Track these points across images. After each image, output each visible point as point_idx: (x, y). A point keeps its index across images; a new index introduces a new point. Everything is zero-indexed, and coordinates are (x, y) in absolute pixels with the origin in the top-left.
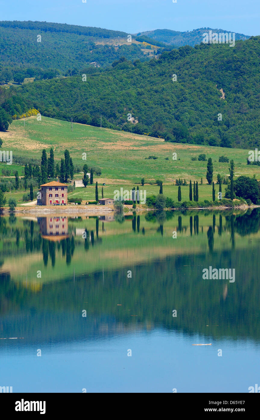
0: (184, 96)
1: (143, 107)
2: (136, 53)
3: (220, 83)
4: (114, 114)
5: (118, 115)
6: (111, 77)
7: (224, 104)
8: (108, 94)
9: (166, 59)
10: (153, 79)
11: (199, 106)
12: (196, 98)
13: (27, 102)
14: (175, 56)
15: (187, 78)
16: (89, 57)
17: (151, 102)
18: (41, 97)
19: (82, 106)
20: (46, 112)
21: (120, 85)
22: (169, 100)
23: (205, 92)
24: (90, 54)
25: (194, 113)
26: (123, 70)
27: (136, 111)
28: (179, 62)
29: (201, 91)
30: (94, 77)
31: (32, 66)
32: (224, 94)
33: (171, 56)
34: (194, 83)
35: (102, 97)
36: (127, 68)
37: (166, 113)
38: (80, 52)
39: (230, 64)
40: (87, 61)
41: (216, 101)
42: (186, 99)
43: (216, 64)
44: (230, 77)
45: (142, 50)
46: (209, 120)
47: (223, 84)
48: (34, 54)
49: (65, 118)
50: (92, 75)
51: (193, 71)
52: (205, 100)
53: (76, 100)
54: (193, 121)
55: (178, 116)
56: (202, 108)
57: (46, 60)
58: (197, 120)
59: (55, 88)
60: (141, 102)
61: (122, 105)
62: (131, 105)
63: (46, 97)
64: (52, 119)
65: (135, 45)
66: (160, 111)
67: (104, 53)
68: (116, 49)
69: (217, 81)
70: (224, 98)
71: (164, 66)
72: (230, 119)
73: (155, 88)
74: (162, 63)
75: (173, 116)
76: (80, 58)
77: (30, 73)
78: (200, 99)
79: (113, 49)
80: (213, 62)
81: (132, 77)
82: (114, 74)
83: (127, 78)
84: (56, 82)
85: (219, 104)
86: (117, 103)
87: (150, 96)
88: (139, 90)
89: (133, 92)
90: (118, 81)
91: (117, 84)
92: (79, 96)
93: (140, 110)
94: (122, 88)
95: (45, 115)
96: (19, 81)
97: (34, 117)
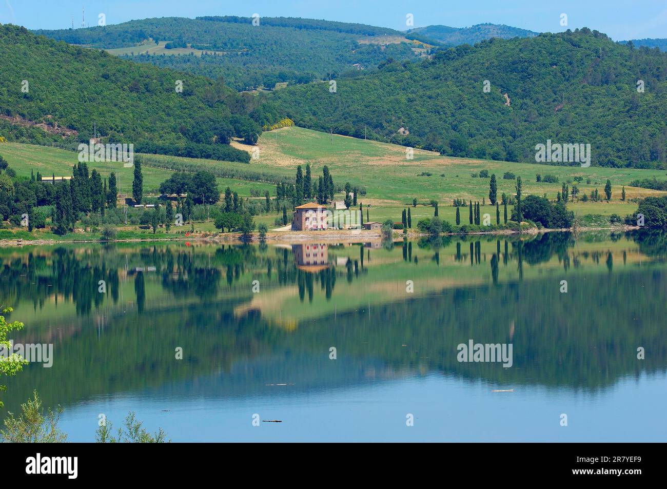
0: (463, 102)
1: (414, 115)
2: (405, 53)
3: (504, 88)
4: (381, 124)
5: (385, 124)
6: (377, 82)
7: (509, 111)
8: (374, 101)
9: (441, 60)
10: (426, 83)
11: (480, 114)
12: (476, 105)
13: (278, 111)
14: (452, 56)
15: (465, 81)
16: (352, 59)
17: (423, 110)
18: (295, 105)
19: (343, 115)
20: (301, 122)
21: (387, 90)
22: (444, 107)
23: (487, 98)
24: (353, 54)
25: (474, 122)
26: (391, 73)
27: (406, 120)
28: (457, 63)
29: (482, 97)
30: (357, 81)
31: (285, 69)
32: (509, 101)
33: (446, 56)
34: (474, 88)
35: (367, 104)
36: (396, 70)
37: (441, 122)
38: (340, 53)
39: (516, 65)
40: (349, 62)
41: (500, 107)
42: (464, 106)
43: (500, 65)
44: (516, 80)
45: (413, 49)
46: (491, 130)
47: (507, 89)
48: (287, 55)
49: (324, 129)
50: (355, 79)
51: (472, 73)
52: (487, 107)
53: (337, 108)
54: (473, 131)
55: (456, 126)
56: (484, 116)
57: (301, 62)
58: (478, 130)
59: (312, 94)
60: (412, 110)
61: (389, 113)
62: (400, 115)
63: (302, 105)
64: (308, 130)
65: (405, 43)
66: (435, 120)
67: (368, 53)
68: (383, 48)
69: (501, 85)
70: (509, 105)
71: (438, 67)
72: (516, 129)
73: (428, 93)
74: (436, 64)
75: (450, 126)
76: (341, 59)
77: (282, 78)
78: (481, 106)
79: (379, 48)
80: (496, 63)
81: (401, 81)
82: (381, 78)
83: (396, 82)
84: (313, 87)
85: (503, 112)
86: (384, 111)
87: (422, 103)
88: (410, 96)
89: (403, 98)
90: (385, 85)
91: (383, 89)
92: (340, 103)
93: (411, 119)
94: (389, 94)
95: (300, 126)
96: (270, 86)
97: (287, 128)
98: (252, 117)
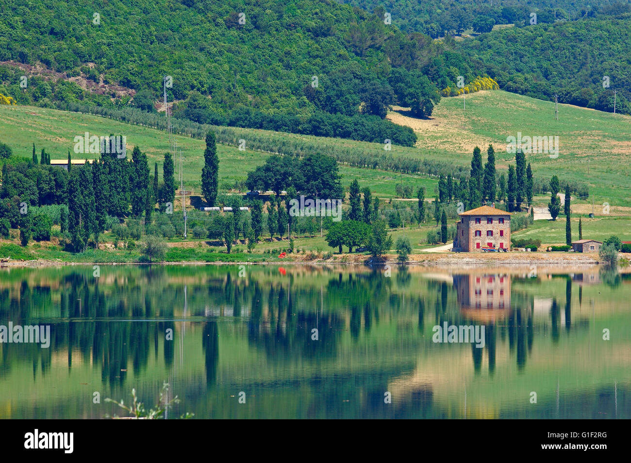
18: (515, 59)
19: (591, 75)
20: (510, 83)
30: (620, 21)
31: (515, 3)
49: (547, 95)
53: (583, 65)
59: (543, 41)
63: (525, 59)
64: (521, 96)
77: (508, 17)
92: (589, 56)
95: (508, 89)
96: (483, 29)
97: (484, 92)
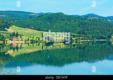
1: (34, 25)
3: (48, 21)
5: (30, 26)
10: (36, 20)
14: (40, 16)
16: (27, 17)
22: (39, 24)
23: (45, 23)
25: (43, 26)
26: (31, 19)
31: (17, 18)
32: (48, 23)
34: (43, 21)
35: (27, 23)
39: (50, 18)
42: (42, 24)
49: (20, 27)
51: (43, 19)
55: (40, 27)
56: (45, 25)
62: (32, 25)
64: (17, 27)
65: (35, 15)
66: (37, 26)
71: (38, 18)
72: (49, 27)
73: (36, 22)
77: (16, 19)
79: (31, 15)
80: (47, 17)
81: (33, 20)
85: (47, 25)
86: (30, 24)
89: (33, 22)
94: (31, 22)
96: (14, 21)
97: (14, 26)
98: (9, 24)
